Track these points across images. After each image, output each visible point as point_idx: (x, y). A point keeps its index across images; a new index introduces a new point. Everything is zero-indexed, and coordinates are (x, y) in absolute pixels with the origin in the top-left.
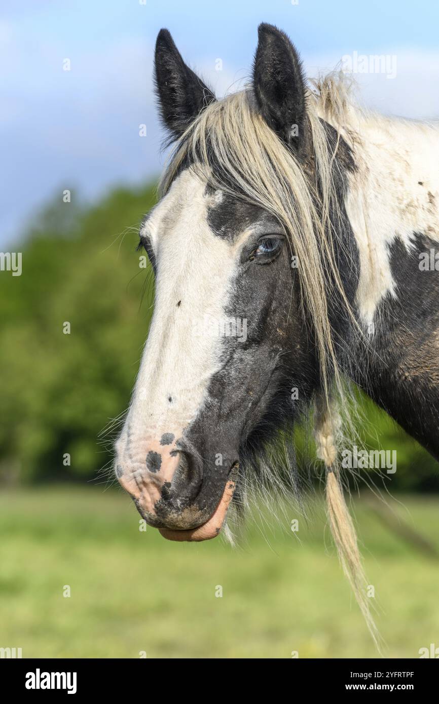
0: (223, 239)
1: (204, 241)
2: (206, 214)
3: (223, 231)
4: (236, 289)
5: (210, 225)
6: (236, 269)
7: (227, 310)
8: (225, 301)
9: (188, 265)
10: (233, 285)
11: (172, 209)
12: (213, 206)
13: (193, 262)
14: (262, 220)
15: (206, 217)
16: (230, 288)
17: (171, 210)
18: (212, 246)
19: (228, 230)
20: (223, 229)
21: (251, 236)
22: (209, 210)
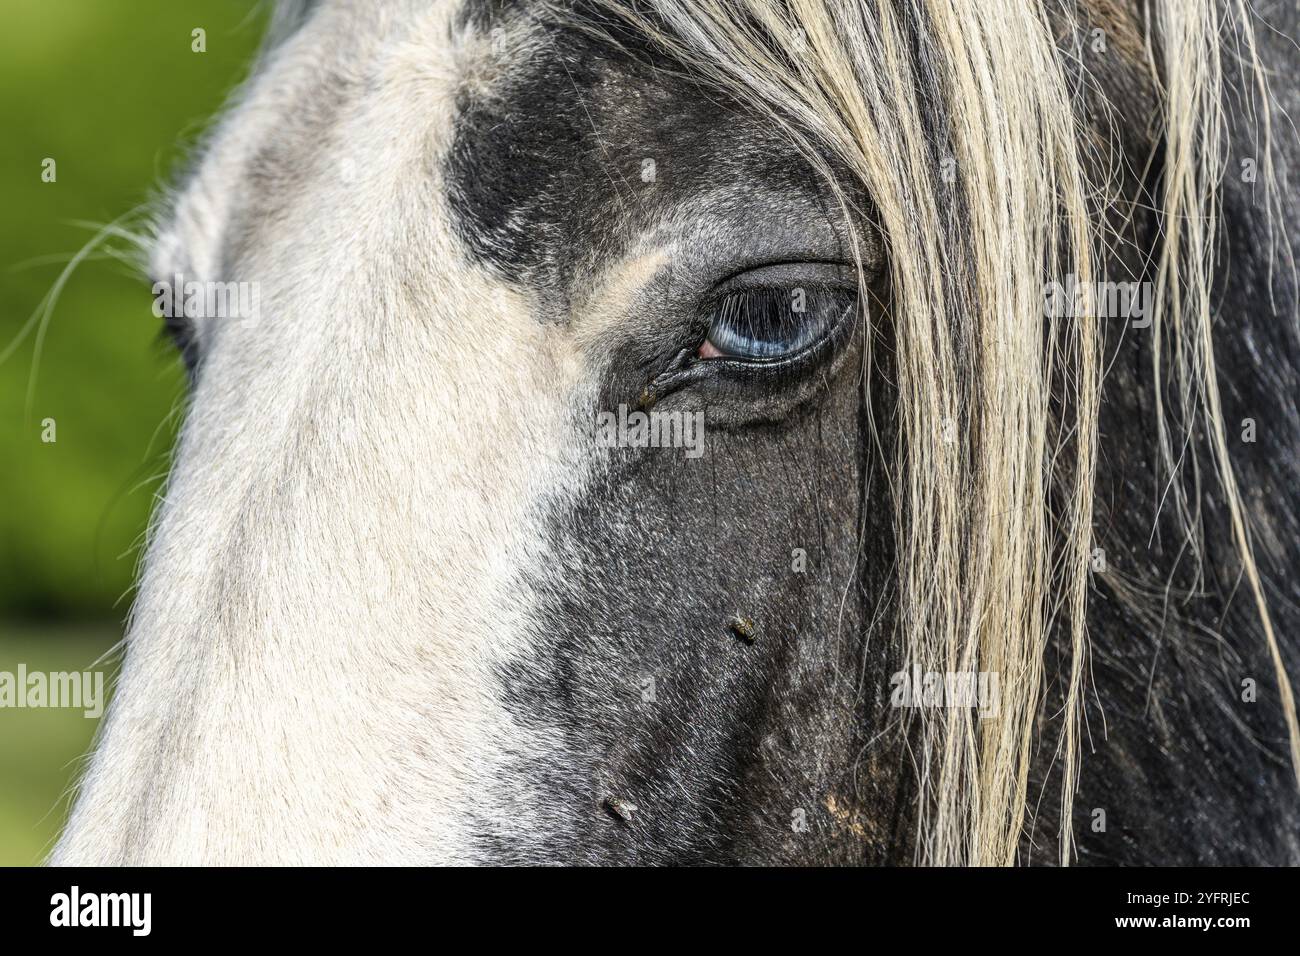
0: (512, 278)
1: (412, 290)
2: (448, 134)
3: (511, 232)
4: (577, 564)
5: (452, 200)
6: (576, 453)
7: (516, 685)
8: (506, 634)
9: (308, 426)
10: (556, 545)
11: (300, 108)
12: (485, 90)
13: (335, 409)
14: (729, 181)
15: (442, 153)
16: (539, 561)
17: (295, 109)
18: (446, 317)
19: (545, 227)
20: (516, 223)
21: (664, 280)
22: (463, 110)
